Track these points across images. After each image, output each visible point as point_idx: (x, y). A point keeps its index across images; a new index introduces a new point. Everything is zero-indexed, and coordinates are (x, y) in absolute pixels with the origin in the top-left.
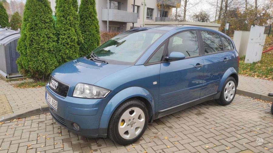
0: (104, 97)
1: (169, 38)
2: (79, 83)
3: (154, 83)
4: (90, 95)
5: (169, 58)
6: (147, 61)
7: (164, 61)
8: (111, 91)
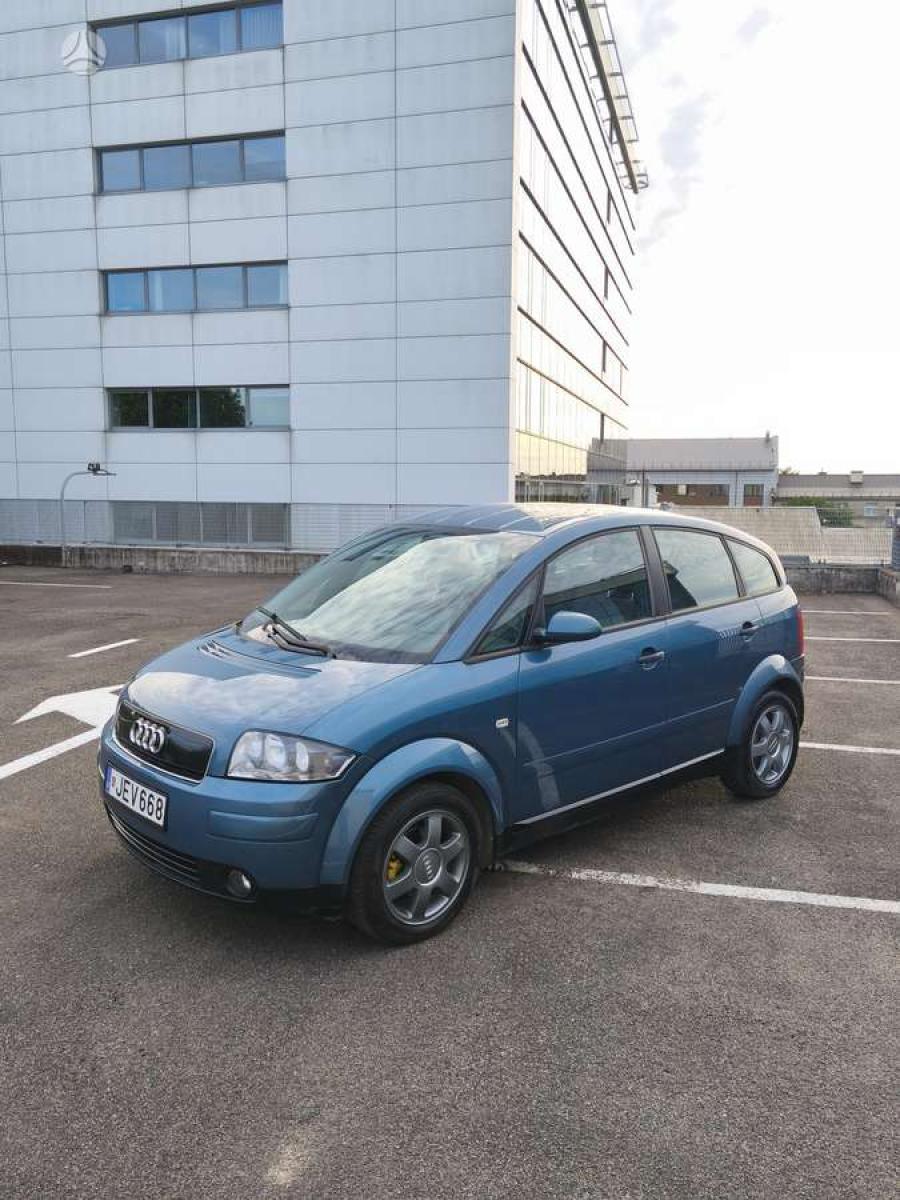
0: (338, 774)
1: (545, 562)
2: (247, 731)
3: (498, 722)
4: (285, 770)
5: (547, 633)
6: (475, 647)
7: (531, 644)
8: (358, 755)
